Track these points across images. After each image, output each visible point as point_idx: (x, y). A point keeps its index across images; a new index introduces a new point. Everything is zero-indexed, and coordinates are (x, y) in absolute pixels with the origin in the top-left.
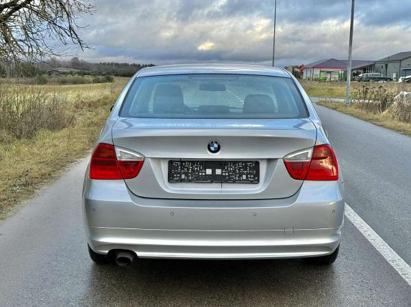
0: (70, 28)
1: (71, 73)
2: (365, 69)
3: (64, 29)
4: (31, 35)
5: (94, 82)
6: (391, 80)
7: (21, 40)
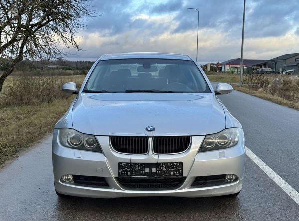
0: (72, 38)
1: (57, 68)
2: (261, 66)
3: (68, 39)
4: (50, 43)
5: (74, 74)
6: (279, 73)
7: (44, 46)
